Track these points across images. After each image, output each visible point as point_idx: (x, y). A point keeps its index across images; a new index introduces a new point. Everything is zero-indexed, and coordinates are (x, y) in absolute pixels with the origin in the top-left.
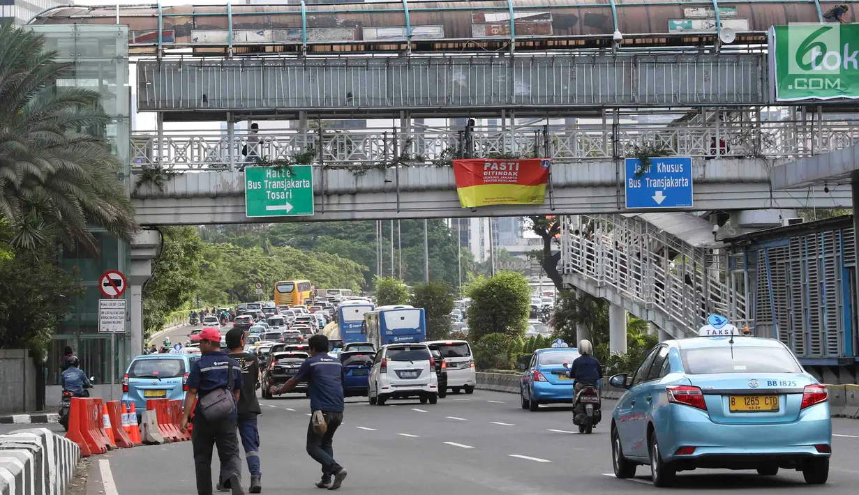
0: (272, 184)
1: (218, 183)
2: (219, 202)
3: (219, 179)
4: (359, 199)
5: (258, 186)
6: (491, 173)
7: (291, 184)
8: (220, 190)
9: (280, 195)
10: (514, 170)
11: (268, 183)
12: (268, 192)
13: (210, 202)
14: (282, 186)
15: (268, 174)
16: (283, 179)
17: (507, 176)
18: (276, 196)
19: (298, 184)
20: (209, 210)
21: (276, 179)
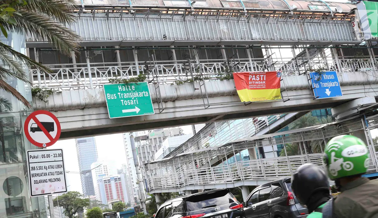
0: (123, 95)
1: (86, 97)
2: (86, 112)
3: (86, 94)
4: (178, 104)
5: (114, 97)
6: (252, 83)
7: (136, 95)
8: (87, 101)
9: (130, 102)
10: (263, 80)
11: (120, 95)
12: (122, 101)
13: (80, 113)
14: (130, 96)
15: (119, 88)
16: (130, 92)
17: (260, 84)
18: (128, 103)
19: (141, 94)
20: (80, 118)
21: (126, 92)
